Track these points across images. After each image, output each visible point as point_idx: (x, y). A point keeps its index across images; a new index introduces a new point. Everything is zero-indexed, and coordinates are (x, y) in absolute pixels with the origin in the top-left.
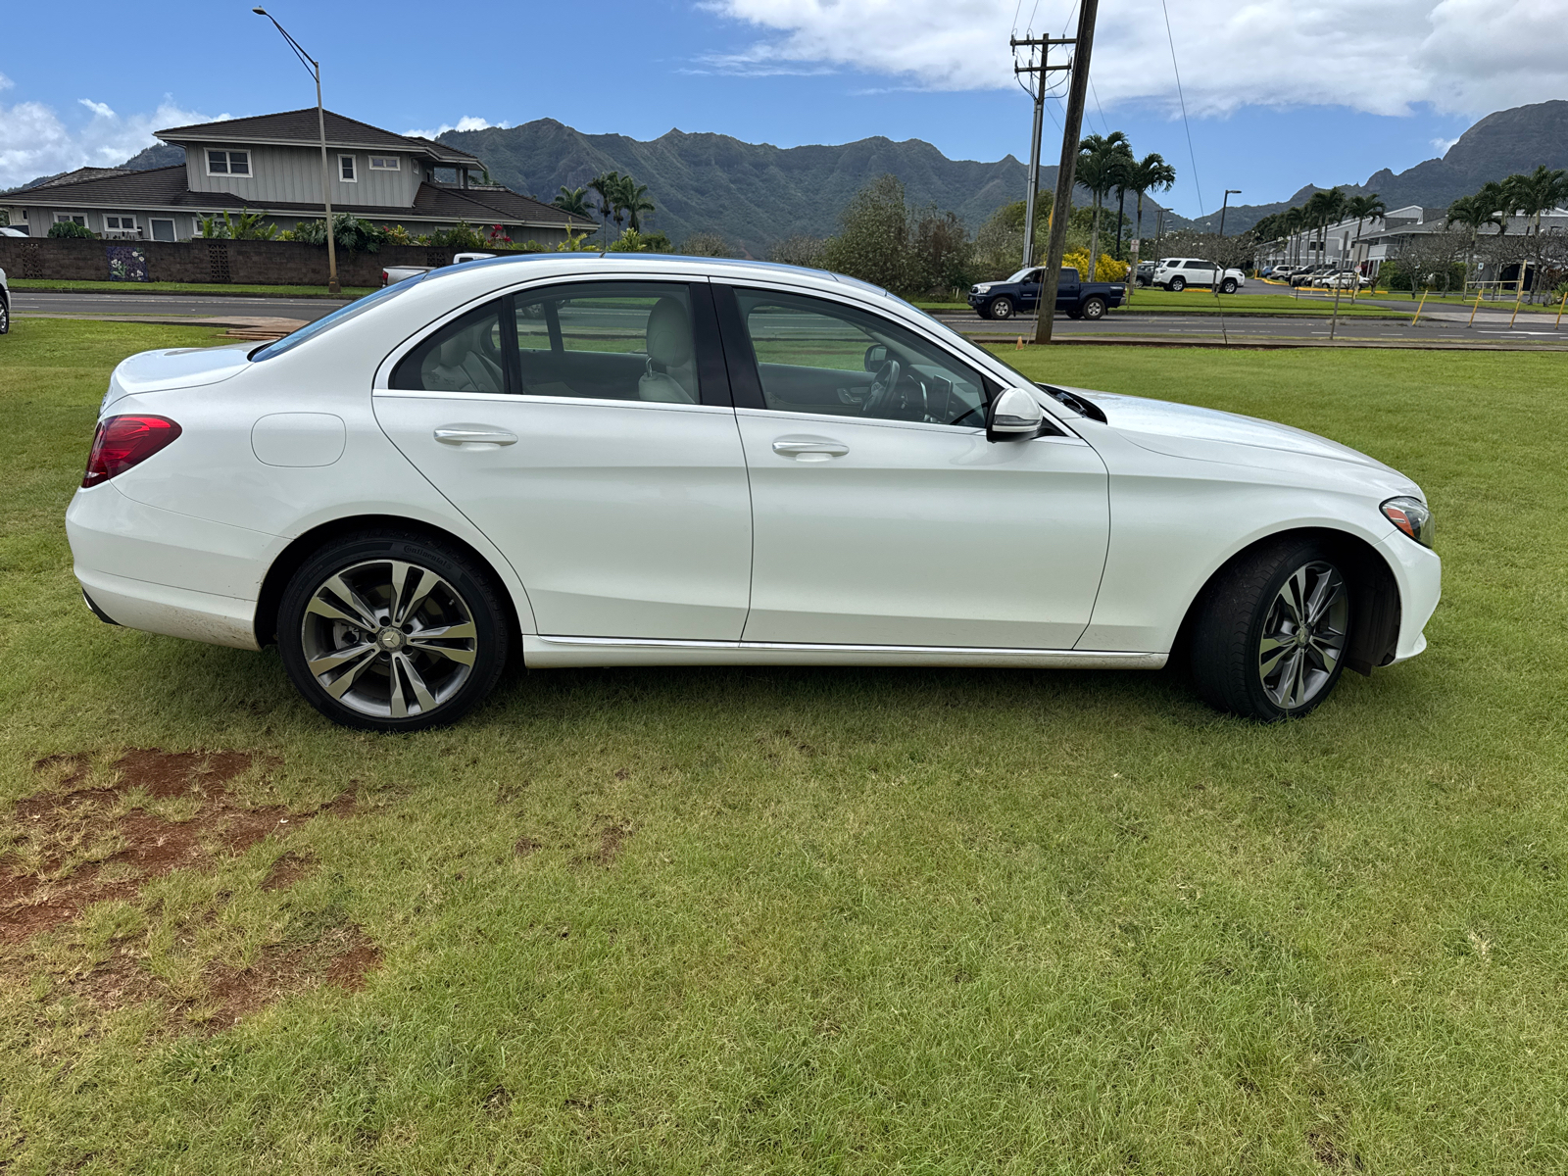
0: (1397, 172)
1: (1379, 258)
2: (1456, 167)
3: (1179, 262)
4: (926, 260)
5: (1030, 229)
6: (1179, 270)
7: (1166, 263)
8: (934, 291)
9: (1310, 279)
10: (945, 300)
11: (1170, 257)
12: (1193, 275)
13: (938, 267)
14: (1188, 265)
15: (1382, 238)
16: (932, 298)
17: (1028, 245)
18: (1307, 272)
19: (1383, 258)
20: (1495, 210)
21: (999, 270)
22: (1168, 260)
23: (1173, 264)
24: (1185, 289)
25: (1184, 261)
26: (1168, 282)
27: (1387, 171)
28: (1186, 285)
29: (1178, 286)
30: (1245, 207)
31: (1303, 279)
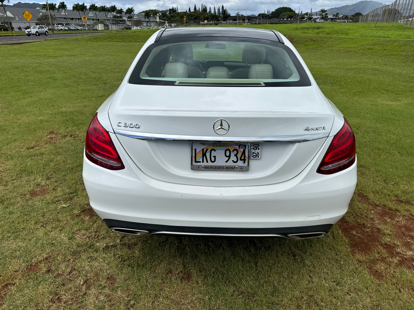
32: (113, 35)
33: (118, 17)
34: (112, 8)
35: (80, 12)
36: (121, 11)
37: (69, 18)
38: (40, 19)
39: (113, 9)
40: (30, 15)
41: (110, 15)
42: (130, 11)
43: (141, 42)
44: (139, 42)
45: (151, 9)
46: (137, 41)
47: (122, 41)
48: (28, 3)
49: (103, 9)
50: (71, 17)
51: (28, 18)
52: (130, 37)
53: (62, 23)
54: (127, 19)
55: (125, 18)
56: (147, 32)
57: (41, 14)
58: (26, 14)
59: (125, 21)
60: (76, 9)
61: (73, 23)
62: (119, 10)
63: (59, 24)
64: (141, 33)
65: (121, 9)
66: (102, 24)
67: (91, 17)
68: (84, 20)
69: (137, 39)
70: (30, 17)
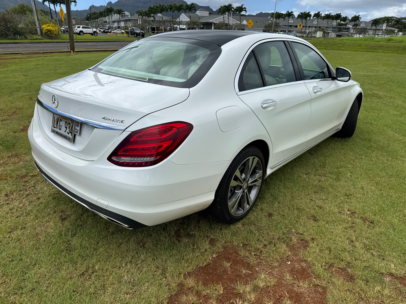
0: (113, 3)
1: (123, 25)
2: (126, 2)
3: (80, 27)
4: (3, 26)
5: (36, 16)
6: (81, 29)
7: (77, 27)
8: (10, 36)
9: (110, 31)
10: (15, 39)
11: (77, 25)
12: (85, 30)
13: (8, 29)
14: (83, 27)
15: (122, 20)
16: (10, 38)
17: (37, 21)
18: (108, 29)
19: (124, 25)
20: (152, 14)
21: (29, 29)
22: (77, 26)
23: (79, 27)
24: (84, 35)
25: (81, 26)
26: (79, 33)
27: (110, 2)
28: (84, 33)
29: (82, 34)
30: (77, 11)
31: (108, 31)
32: (318, 42)
33: (342, 25)
34: (337, 15)
35: (303, 20)
36: (345, 19)
37: (294, 25)
38: (267, 26)
39: (338, 17)
40: (252, 23)
41: (335, 23)
42: (356, 18)
43: (343, 51)
44: (341, 50)
45: (387, 17)
46: (341, 49)
47: (324, 48)
48: (268, 13)
49: (328, 17)
50: (296, 25)
51: (250, 25)
52: (335, 44)
53: (285, 30)
54: (352, 27)
55: (350, 26)
56: (356, 40)
57: (270, 22)
58: (249, 22)
59: (349, 28)
60: (300, 17)
61: (295, 30)
62: (344, 17)
63: (282, 31)
64: (348, 41)
65: (346, 16)
66: (322, 31)
67: (313, 25)
68: (299, 27)
69: (341, 47)
70: (252, 25)
